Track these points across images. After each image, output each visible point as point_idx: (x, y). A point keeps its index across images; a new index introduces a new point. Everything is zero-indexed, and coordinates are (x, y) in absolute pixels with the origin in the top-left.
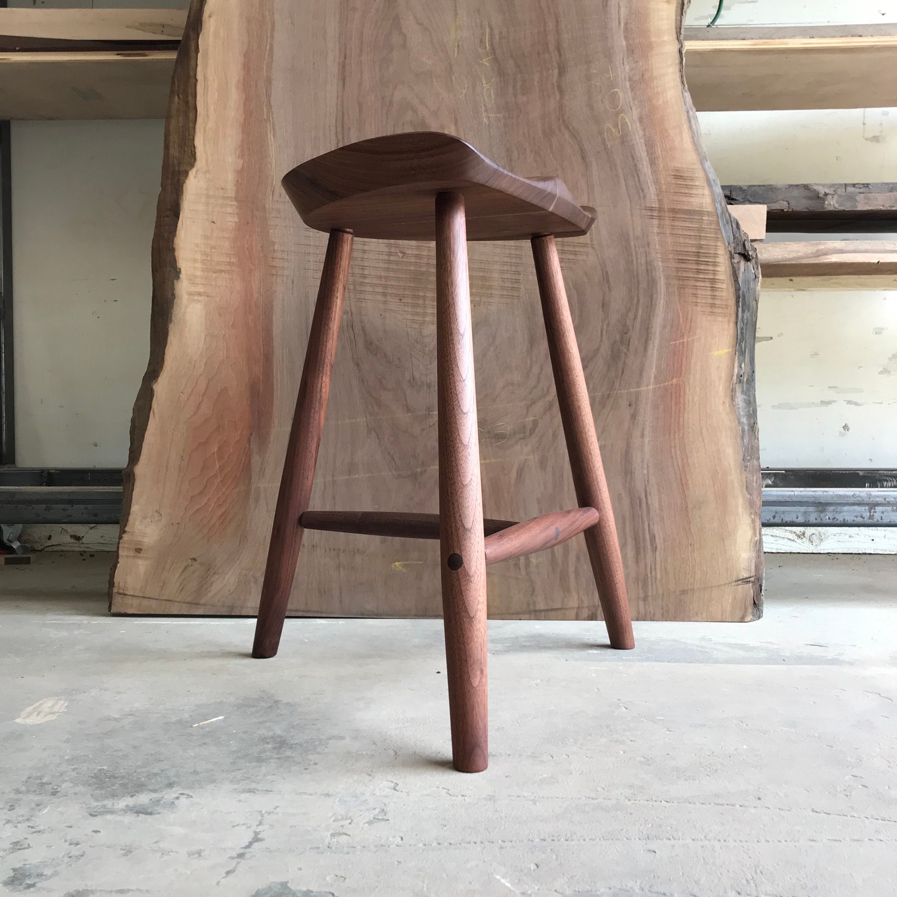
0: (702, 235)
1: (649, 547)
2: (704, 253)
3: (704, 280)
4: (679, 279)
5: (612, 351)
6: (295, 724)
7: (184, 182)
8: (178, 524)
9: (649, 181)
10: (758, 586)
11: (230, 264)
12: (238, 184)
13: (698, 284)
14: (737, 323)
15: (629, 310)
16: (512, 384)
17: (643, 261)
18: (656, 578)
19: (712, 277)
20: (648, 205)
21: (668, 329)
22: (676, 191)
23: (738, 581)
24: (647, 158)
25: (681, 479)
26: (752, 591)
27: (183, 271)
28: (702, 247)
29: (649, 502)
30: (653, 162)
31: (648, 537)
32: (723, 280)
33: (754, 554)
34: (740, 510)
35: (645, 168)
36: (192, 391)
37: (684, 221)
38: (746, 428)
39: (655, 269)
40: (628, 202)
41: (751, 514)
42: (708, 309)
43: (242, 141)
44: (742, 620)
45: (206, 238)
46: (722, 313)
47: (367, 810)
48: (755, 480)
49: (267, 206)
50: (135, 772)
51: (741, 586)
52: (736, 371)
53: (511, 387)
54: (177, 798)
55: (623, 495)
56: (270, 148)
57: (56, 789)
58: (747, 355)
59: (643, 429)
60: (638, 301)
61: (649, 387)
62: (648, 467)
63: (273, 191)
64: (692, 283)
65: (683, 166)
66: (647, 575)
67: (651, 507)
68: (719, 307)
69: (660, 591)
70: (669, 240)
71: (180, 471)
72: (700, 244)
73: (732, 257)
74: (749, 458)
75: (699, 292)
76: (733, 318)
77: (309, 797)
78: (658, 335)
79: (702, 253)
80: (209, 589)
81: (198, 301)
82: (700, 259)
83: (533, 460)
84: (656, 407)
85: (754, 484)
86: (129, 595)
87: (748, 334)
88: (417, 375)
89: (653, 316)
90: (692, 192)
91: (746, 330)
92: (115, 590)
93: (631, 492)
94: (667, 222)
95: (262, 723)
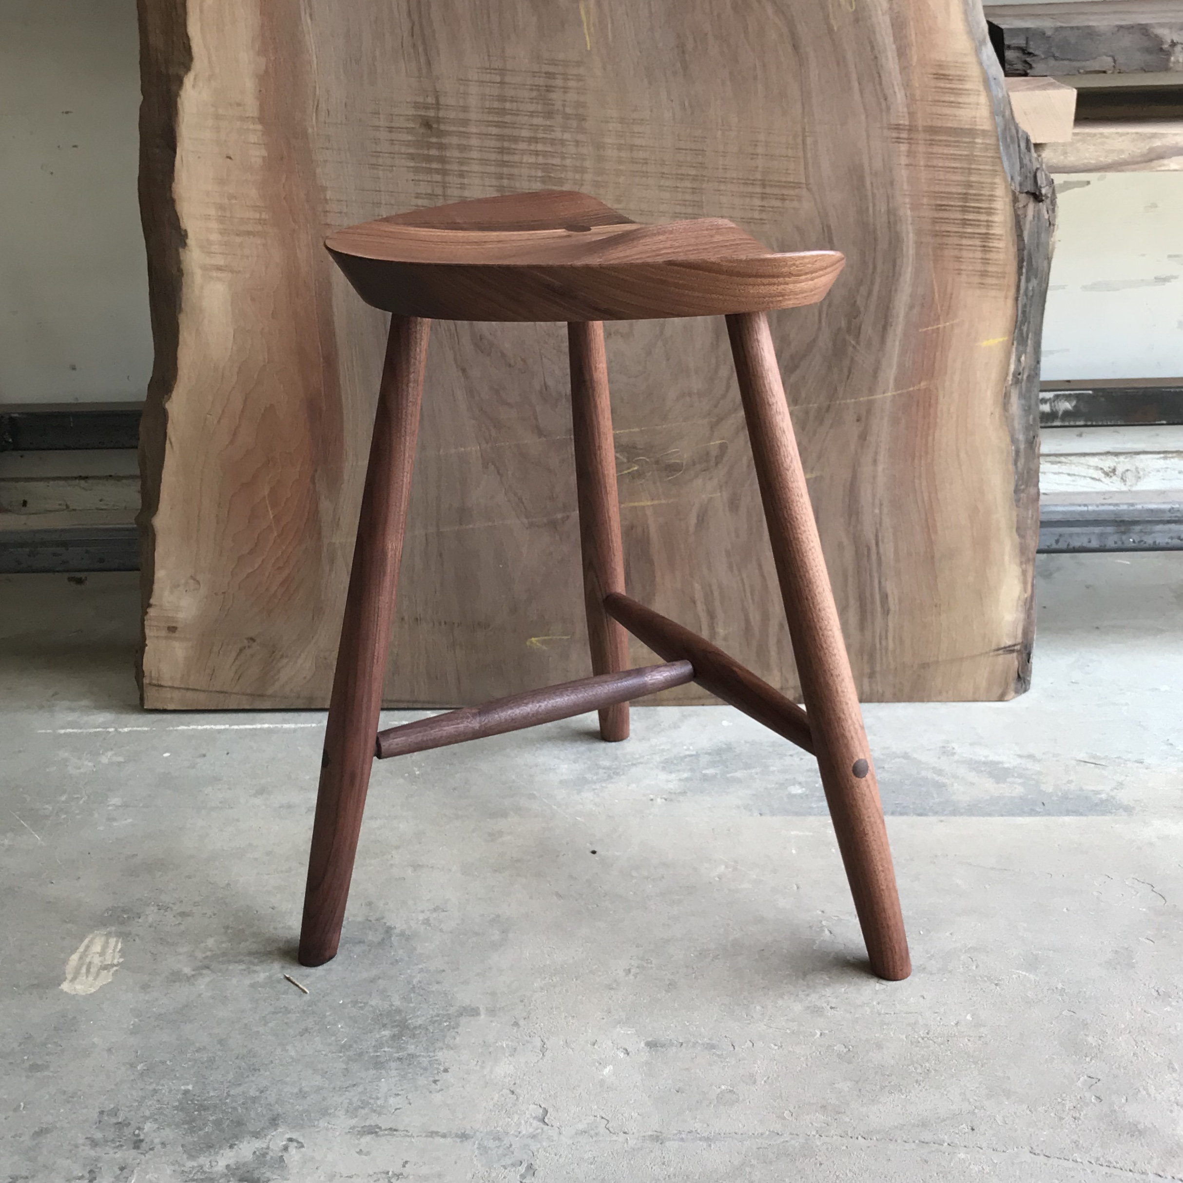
0: (973, 166)
1: (879, 609)
2: (975, 195)
3: (972, 236)
4: (936, 234)
5: (834, 345)
6: (415, 981)
7: (177, 95)
8: (224, 593)
9: (895, 83)
10: (1024, 655)
11: (261, 221)
12: (262, 97)
13: (964, 242)
14: (1017, 299)
15: (860, 283)
16: (690, 395)
17: (884, 208)
18: (887, 649)
19: (984, 231)
20: (894, 121)
21: (916, 311)
22: (937, 98)
23: (998, 649)
24: (894, 47)
25: (927, 520)
26: (1016, 663)
27: (191, 234)
28: (971, 186)
29: (882, 551)
30: (902, 53)
31: (877, 597)
32: (1001, 235)
33: (1022, 616)
34: (1007, 558)
35: (891, 63)
36: (223, 411)
37: (946, 146)
38: (1022, 446)
39: (901, 220)
40: (863, 117)
41: (1021, 563)
42: (977, 280)
43: (263, 26)
44: (1001, 698)
45: (222, 182)
46: (996, 285)
47: (513, 1165)
48: (1030, 516)
49: (310, 130)
50: (228, 1095)
51: (1002, 656)
52: (1012, 368)
53: (688, 399)
54: (286, 1148)
55: (846, 541)
56: (307, 37)
57: (138, 1135)
58: (1029, 342)
59: (876, 453)
60: (875, 268)
61: (886, 395)
62: (881, 505)
63: (318, 106)
64: (955, 240)
65: (948, 59)
66: (875, 645)
67: (883, 558)
68: (992, 276)
69: (892, 666)
70: (924, 175)
71: (218, 523)
72: (969, 181)
73: (1015, 200)
74: (1023, 487)
75: (965, 254)
76: (1012, 292)
77: (442, 1140)
78: (901, 319)
79: (971, 194)
80: (277, 677)
81: (219, 279)
82: (968, 204)
83: (720, 498)
84: (895, 421)
85: (1029, 521)
86: (166, 687)
87: (1032, 312)
88: (551, 383)
89: (896, 290)
90: (960, 100)
91: (1030, 307)
92: (146, 681)
93: (857, 540)
94: (921, 148)
95: (373, 981)
